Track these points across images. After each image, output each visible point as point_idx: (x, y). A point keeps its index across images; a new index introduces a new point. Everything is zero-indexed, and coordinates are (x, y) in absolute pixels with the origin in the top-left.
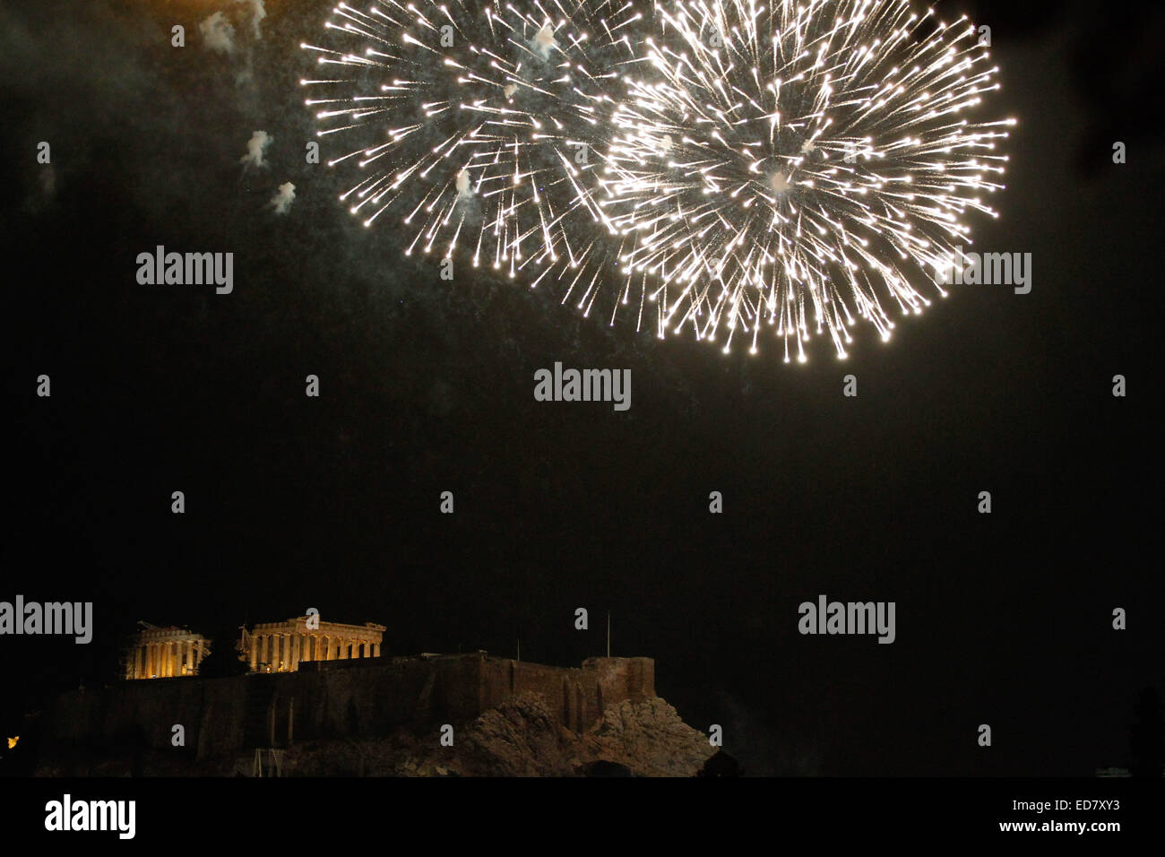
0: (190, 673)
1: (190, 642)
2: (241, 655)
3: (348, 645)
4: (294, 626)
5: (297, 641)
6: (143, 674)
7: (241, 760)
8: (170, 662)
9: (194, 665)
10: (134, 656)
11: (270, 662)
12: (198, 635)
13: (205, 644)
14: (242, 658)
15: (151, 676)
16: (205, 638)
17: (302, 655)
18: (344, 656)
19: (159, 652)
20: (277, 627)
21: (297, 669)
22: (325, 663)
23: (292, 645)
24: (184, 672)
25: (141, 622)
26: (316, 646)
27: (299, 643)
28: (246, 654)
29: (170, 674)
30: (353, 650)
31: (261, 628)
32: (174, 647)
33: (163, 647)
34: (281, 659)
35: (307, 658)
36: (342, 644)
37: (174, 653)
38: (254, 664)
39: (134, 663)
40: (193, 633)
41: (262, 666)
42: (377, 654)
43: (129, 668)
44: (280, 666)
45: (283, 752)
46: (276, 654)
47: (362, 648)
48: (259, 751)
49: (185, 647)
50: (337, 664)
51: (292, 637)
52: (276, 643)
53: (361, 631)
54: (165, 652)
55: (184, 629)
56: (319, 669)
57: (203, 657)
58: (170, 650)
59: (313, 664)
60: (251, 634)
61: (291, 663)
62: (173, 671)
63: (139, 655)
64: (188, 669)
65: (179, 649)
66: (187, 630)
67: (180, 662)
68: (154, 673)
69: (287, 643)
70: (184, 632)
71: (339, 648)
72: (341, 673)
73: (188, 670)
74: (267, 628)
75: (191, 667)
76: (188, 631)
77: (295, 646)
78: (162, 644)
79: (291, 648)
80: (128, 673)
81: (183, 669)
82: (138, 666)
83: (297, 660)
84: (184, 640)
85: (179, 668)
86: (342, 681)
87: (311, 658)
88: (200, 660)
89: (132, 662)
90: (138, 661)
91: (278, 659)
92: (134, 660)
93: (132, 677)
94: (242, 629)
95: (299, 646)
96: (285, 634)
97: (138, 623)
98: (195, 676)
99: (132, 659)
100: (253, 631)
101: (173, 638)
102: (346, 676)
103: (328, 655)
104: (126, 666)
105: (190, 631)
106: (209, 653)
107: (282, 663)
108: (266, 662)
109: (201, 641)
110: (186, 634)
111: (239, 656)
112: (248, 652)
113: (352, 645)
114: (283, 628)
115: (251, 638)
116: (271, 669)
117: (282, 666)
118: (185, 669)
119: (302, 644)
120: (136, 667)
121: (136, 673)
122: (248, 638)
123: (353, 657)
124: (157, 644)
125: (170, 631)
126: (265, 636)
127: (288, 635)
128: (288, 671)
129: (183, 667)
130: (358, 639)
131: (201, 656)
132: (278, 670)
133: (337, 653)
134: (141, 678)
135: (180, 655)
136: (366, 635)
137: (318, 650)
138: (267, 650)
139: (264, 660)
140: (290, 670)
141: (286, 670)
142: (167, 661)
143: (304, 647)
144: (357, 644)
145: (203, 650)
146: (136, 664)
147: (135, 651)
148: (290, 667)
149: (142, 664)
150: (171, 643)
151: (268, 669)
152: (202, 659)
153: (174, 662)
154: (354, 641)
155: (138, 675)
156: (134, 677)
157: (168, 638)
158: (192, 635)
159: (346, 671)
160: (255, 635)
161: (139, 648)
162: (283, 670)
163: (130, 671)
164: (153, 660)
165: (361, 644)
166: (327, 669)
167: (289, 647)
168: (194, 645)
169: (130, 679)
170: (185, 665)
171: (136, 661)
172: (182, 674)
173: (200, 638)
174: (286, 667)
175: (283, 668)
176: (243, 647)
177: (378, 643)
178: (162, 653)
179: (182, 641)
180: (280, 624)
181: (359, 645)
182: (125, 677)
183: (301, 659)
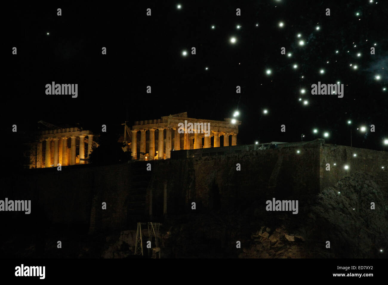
0: (83, 162)
1: (82, 137)
2: (124, 147)
3: (210, 136)
4: (167, 122)
5: (169, 134)
6: (44, 164)
7: (125, 232)
8: (66, 153)
9: (86, 156)
10: (36, 148)
11: (147, 151)
12: (88, 132)
13: (94, 139)
14: (125, 149)
15: (50, 165)
16: (93, 134)
17: (173, 146)
18: (207, 146)
19: (56, 146)
20: (153, 123)
21: (169, 157)
22: (192, 151)
23: (165, 137)
24: (78, 161)
25: (41, 122)
27: (171, 136)
28: (128, 145)
30: (215, 140)
31: (139, 124)
32: (69, 141)
33: (59, 142)
34: (156, 149)
35: (177, 148)
37: (69, 145)
38: (134, 154)
39: (36, 155)
40: (84, 130)
41: (141, 155)
42: (234, 143)
43: (32, 159)
44: (156, 154)
45: (159, 224)
46: (153, 145)
47: (222, 138)
48: (139, 224)
49: (78, 141)
50: (202, 152)
51: (165, 132)
52: (152, 136)
53: (221, 125)
54: (61, 145)
55: (77, 126)
56: (188, 157)
57: (93, 149)
58: (65, 144)
59: (182, 152)
60: (132, 129)
61: (164, 152)
62: (69, 161)
63: (40, 147)
64: (81, 159)
65: (73, 143)
66: (79, 127)
67: (74, 153)
68: (52, 162)
69: (161, 136)
70: (76, 129)
71: (203, 140)
72: (205, 160)
74: (144, 124)
75: (83, 157)
77: (167, 138)
78: (58, 139)
79: (164, 140)
80: (31, 163)
81: (77, 159)
82: (40, 158)
83: (170, 149)
84: (77, 135)
85: (73, 158)
86: (206, 166)
87: (180, 148)
88: (91, 151)
89: (34, 154)
90: (39, 154)
91: (154, 149)
92: (36, 153)
93: (34, 166)
94: (125, 125)
95: (171, 138)
96: (159, 129)
97: (38, 122)
98: (87, 164)
99: (34, 152)
100: (133, 127)
101: (67, 134)
102: (209, 162)
103: (195, 145)
104: (29, 157)
105: (81, 128)
106: (97, 145)
107: (157, 152)
108: (145, 152)
109: (90, 136)
110: (78, 131)
111: (122, 148)
112: (129, 144)
113: (214, 136)
114: (158, 124)
115: (132, 133)
116: (148, 158)
117: (157, 155)
118: (78, 159)
119: (173, 137)
120: (38, 158)
121: (38, 163)
122: (129, 133)
123: (215, 146)
124: (55, 139)
125: (65, 129)
126: (143, 131)
127: (161, 129)
128: (162, 158)
129: (77, 157)
130: (218, 131)
131: (91, 148)
132: (154, 158)
133: (201, 143)
134: (43, 167)
135: (74, 148)
136: (225, 128)
137: (186, 141)
138: (145, 142)
139: (143, 150)
140: (164, 158)
141: (161, 158)
142: (63, 153)
143: (175, 139)
144: (218, 135)
145: (93, 143)
146: (38, 156)
147: (37, 146)
148: (164, 155)
149: (43, 156)
150: (66, 138)
151: (146, 158)
152: (92, 151)
153: (69, 154)
154: (215, 133)
155: (39, 165)
156: (36, 166)
157: (63, 134)
158: (83, 132)
159: (209, 158)
160: (135, 130)
161: (40, 142)
162: (158, 158)
163: (33, 162)
164: (51, 152)
165: (221, 135)
166: (194, 157)
167: (163, 139)
168: (85, 139)
169: (33, 168)
170: (78, 156)
171: (38, 154)
172: (76, 164)
173: (90, 134)
174: (161, 156)
175: (158, 157)
176: (125, 139)
177: (235, 134)
178: (59, 147)
179: (75, 136)
180: (155, 121)
181: (219, 136)
182: (29, 167)
183: (172, 148)
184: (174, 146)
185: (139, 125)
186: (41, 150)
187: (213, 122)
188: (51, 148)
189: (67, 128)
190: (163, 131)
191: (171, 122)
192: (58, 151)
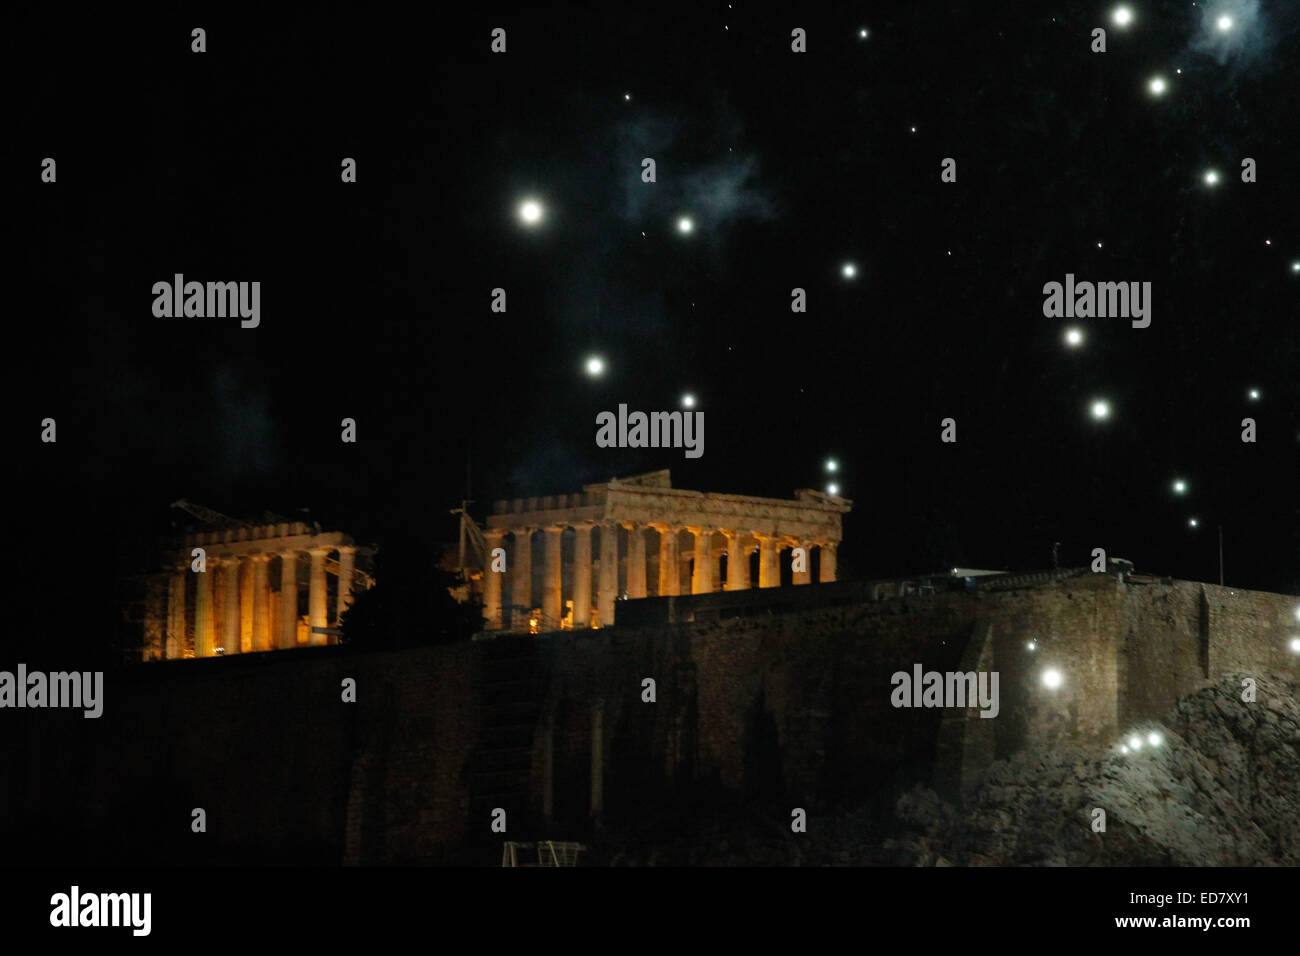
0: (320, 638)
1: (319, 553)
2: (460, 583)
3: (748, 551)
4: (602, 502)
5: (610, 544)
6: (191, 645)
8: (263, 609)
9: (331, 618)
10: (165, 595)
11: (537, 602)
12: (338, 536)
13: (359, 561)
14: (460, 594)
15: (213, 651)
16: (356, 544)
17: (622, 583)
18: (736, 582)
19: (232, 582)
20: (555, 507)
21: (610, 620)
22: (687, 602)
23: (596, 555)
24: (303, 636)
25: (182, 504)
26: (664, 556)
27: (615, 550)
28: (472, 582)
29: (265, 642)
30: (763, 564)
31: (510, 511)
32: (275, 567)
33: (242, 572)
34: (568, 594)
35: (638, 591)
36: (732, 551)
37: (275, 582)
38: (493, 610)
39: (165, 617)
40: (324, 531)
41: (516, 616)
42: (828, 574)
43: (152, 628)
44: (565, 611)
45: (577, 847)
46: (555, 582)
47: (786, 558)
48: (510, 848)
49: (304, 567)
50: (722, 602)
51: (596, 536)
52: (554, 549)
53: (784, 512)
54: (249, 582)
55: (301, 518)
56: (671, 620)
57: (353, 594)
58: (262, 578)
59: (655, 604)
60: (484, 528)
61: (594, 604)
62: (275, 633)
63: (178, 590)
64: (314, 630)
65: (289, 574)
66: (308, 520)
67: (291, 608)
68: (219, 641)
69: (583, 551)
70: (299, 527)
71: (724, 562)
72: (729, 631)
73: (316, 628)
74: (525, 509)
75: (320, 620)
76: (311, 525)
77: (604, 557)
78: (239, 562)
79: (593, 563)
80: (146, 644)
81: (300, 629)
82: (176, 625)
83: (612, 595)
84: (300, 549)
85: (289, 626)
86: (734, 651)
87: (648, 589)
88: (346, 604)
89: (158, 612)
90: (173, 610)
91: (559, 594)
92: (165, 608)
93: (158, 653)
94: (460, 514)
95: (615, 558)
96: (578, 527)
97: (173, 505)
98: (335, 646)
99: (158, 605)
100: (490, 519)
101: (269, 545)
102: (744, 636)
103: (695, 580)
104: (142, 624)
105: (316, 524)
106: (370, 583)
107: (569, 604)
108: (527, 604)
109: (346, 551)
110: (305, 533)
111: (452, 589)
112: (476, 577)
113: (758, 551)
114: (571, 509)
115: (485, 540)
116: (541, 623)
117: (570, 614)
118: (306, 628)
119: (623, 552)
120: (170, 624)
121: (170, 642)
122: (477, 540)
123: (765, 582)
124: (227, 563)
125: (260, 526)
126: (523, 532)
127: (584, 528)
128: (586, 625)
129: (301, 622)
130: (775, 535)
131: (347, 592)
132: (560, 623)
133: (718, 574)
134: (186, 656)
135: (290, 591)
136: (797, 524)
137: (668, 567)
138: (529, 570)
139: (521, 599)
140: (593, 623)
141: (582, 624)
142: (256, 606)
143: (629, 560)
144: (773, 547)
145: (354, 574)
146: (170, 618)
147: (166, 583)
148: (592, 614)
149: (186, 617)
150: (266, 559)
151: (533, 623)
152: (350, 600)
153: (275, 611)
154: (764, 539)
155: (176, 648)
156: (164, 654)
157: (257, 544)
158: (321, 536)
159: (744, 623)
160: (495, 531)
161: (178, 574)
162: (574, 624)
163: (153, 638)
164: (216, 605)
165: (784, 548)
166: (692, 619)
167: (589, 561)
168: (328, 562)
169: (154, 658)
170: (306, 618)
171: (170, 610)
172: (297, 643)
173: (344, 543)
174: (582, 616)
175: (574, 618)
176: (461, 561)
177: (831, 544)
178: (240, 586)
179: (296, 552)
180: (563, 499)
181: (778, 551)
182: (141, 655)
183: (621, 592)
184: (626, 582)
185: (509, 516)
186: (182, 600)
187: (758, 504)
188: (214, 593)
189: (267, 525)
190: (589, 534)
191: (615, 504)
192: (239, 603)
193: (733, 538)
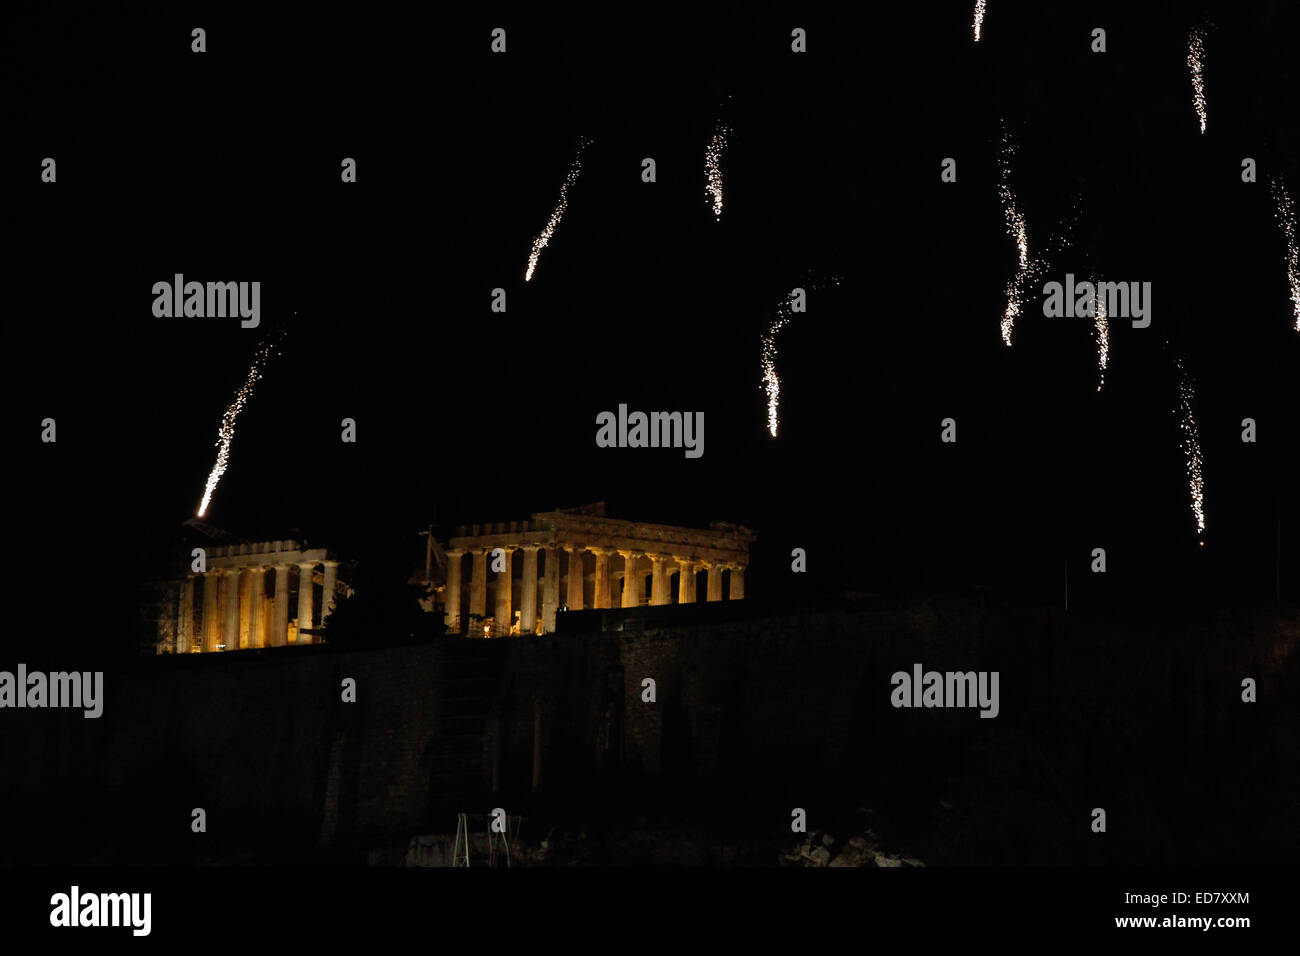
0: (307, 638)
1: (307, 567)
2: (425, 597)
3: (670, 572)
4: (546, 528)
5: (551, 564)
6: (198, 642)
7: (422, 840)
8: (260, 613)
9: (316, 620)
10: (177, 598)
11: (491, 610)
12: (323, 552)
13: (340, 574)
14: (427, 606)
15: (216, 647)
16: (337, 561)
17: (562, 598)
18: (659, 599)
19: (233, 591)
20: (507, 531)
21: (552, 628)
22: (617, 614)
23: (541, 573)
24: (293, 636)
25: (191, 522)
26: (598, 575)
27: (557, 569)
28: (435, 594)
29: (260, 640)
30: (682, 584)
31: (469, 534)
32: (270, 577)
33: (242, 580)
34: (516, 606)
35: (576, 604)
36: (656, 572)
37: (269, 590)
38: (453, 618)
39: (176, 617)
40: (312, 548)
41: (472, 623)
42: (737, 593)
43: (166, 628)
44: (514, 620)
46: (506, 595)
47: (702, 577)
48: (463, 819)
49: (294, 579)
50: (645, 616)
51: (541, 555)
53: (700, 538)
54: (247, 590)
55: (293, 537)
56: (604, 629)
57: (335, 601)
58: (259, 587)
59: (590, 617)
60: (447, 548)
61: (538, 614)
62: (268, 635)
63: (188, 595)
64: (303, 631)
65: (281, 583)
66: (298, 539)
67: (283, 613)
68: (223, 641)
69: (530, 569)
70: (290, 544)
71: (649, 580)
72: (653, 639)
73: (300, 631)
74: (482, 533)
75: (308, 625)
76: (300, 543)
77: (548, 574)
78: (240, 573)
79: (538, 579)
80: (162, 639)
81: (290, 630)
82: (186, 625)
83: (554, 607)
84: (291, 562)
85: (281, 629)
86: (656, 657)
87: (584, 603)
88: (330, 609)
89: (171, 614)
90: (184, 612)
91: (509, 605)
92: (176, 610)
93: (170, 648)
94: (426, 536)
95: (557, 576)
96: (526, 549)
97: (185, 523)
98: (318, 645)
99: (170, 607)
100: (453, 541)
101: (265, 559)
102: (666, 644)
103: (625, 596)
104: (157, 623)
105: (306, 542)
106: (350, 593)
107: (518, 614)
108: (482, 613)
109: (330, 565)
110: (295, 550)
111: (421, 601)
112: (440, 589)
113: (679, 572)
114: (521, 534)
115: (447, 558)
116: (493, 629)
117: (518, 623)
118: (295, 630)
119: (563, 571)
120: (180, 625)
121: (180, 639)
122: (440, 558)
123: (682, 599)
124: (229, 572)
125: (258, 542)
126: (480, 553)
127: (532, 550)
128: (531, 632)
129: (290, 624)
130: (693, 558)
131: (331, 600)
132: (509, 630)
133: (644, 591)
134: (193, 651)
135: (282, 597)
136: (711, 550)
137: (601, 584)
138: (484, 584)
139: (478, 608)
140: (537, 631)
141: (529, 631)
142: (252, 612)
143: (568, 578)
144: (690, 569)
145: (336, 585)
146: (180, 619)
147: (177, 589)
148: (537, 623)
149: (194, 618)
150: (262, 570)
151: (487, 629)
152: (333, 606)
153: (269, 614)
154: (683, 563)
155: (185, 644)
156: (175, 649)
157: (254, 558)
158: (309, 552)
159: (665, 633)
160: (456, 550)
161: (188, 581)
162: (521, 630)
163: (166, 635)
164: (219, 608)
165: (701, 570)
166: (621, 629)
167: (535, 578)
168: (315, 574)
169: (166, 652)
170: (295, 621)
171: (181, 612)
172: (288, 642)
173: (329, 558)
174: (528, 625)
175: (521, 626)
176: (428, 575)
177: (740, 568)
178: (240, 593)
179: (287, 565)
180: (514, 524)
181: (695, 572)
182: (155, 649)
184: (566, 598)
185: (469, 538)
186: (191, 603)
187: (679, 532)
188: (217, 598)
189: (264, 541)
190: (535, 555)
191: (558, 530)
192: (239, 607)
193: (657, 561)
